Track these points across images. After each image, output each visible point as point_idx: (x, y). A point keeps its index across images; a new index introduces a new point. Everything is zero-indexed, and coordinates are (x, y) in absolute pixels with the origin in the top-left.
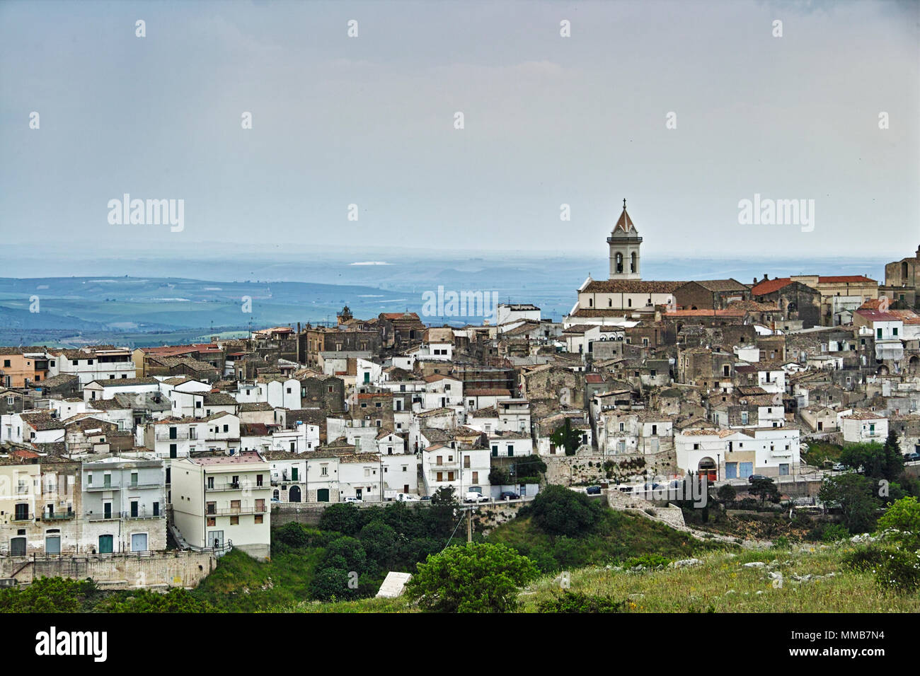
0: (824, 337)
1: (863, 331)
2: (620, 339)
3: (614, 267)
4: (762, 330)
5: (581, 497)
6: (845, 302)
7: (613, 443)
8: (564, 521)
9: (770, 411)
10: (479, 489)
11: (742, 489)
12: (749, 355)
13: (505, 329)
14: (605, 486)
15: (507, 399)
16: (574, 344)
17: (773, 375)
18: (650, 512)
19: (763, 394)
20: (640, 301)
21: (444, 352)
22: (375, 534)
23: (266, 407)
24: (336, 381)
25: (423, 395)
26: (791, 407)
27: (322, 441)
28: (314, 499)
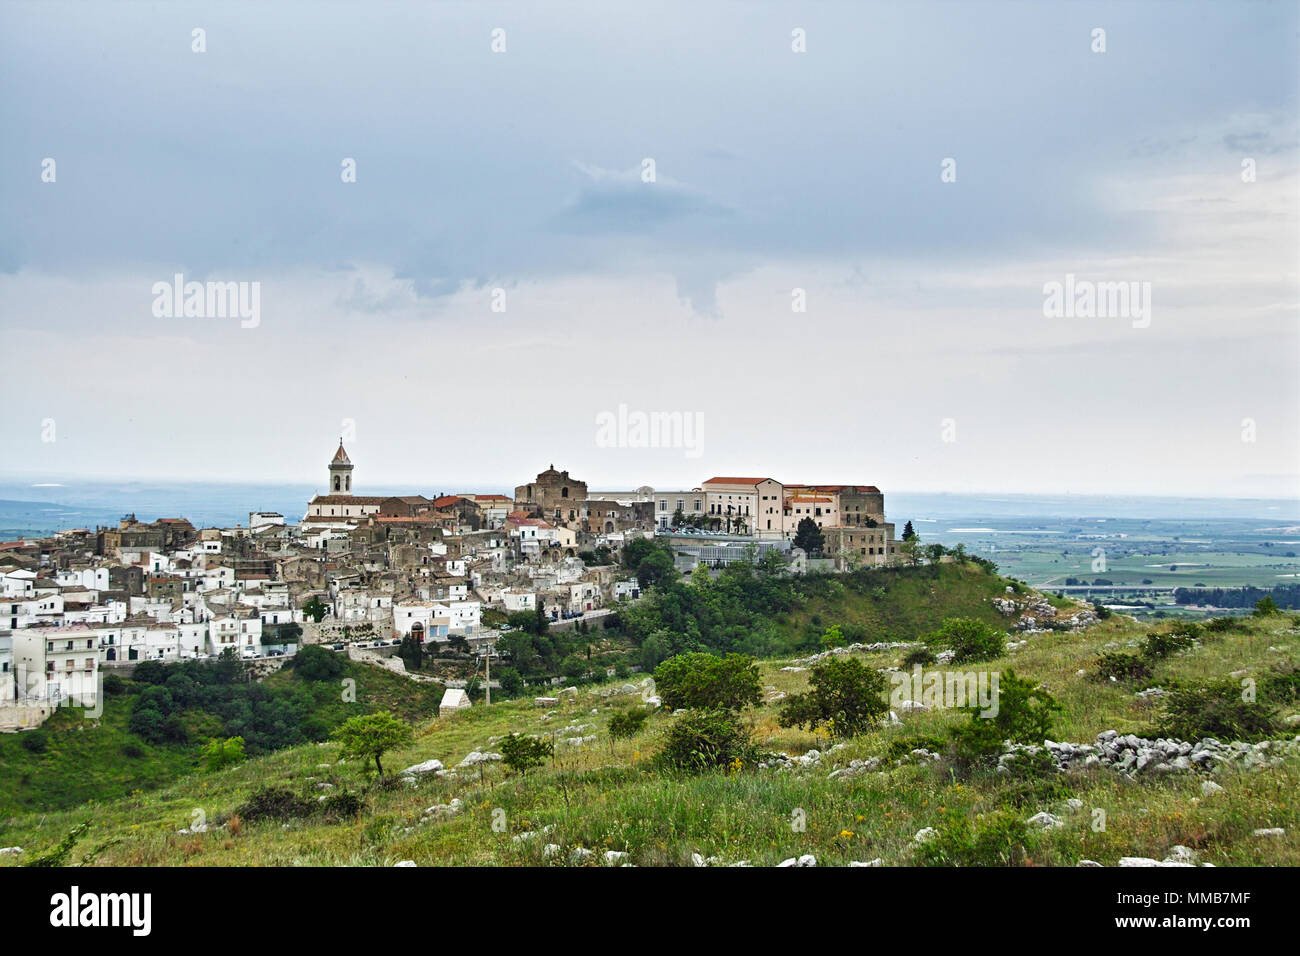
0: (487, 537)
1: (514, 533)
2: (345, 538)
3: (334, 486)
4: (446, 533)
5: (331, 653)
6: (497, 513)
7: (349, 613)
8: (319, 670)
9: (457, 589)
10: (252, 648)
11: (443, 644)
12: (439, 549)
13: (258, 531)
14: (347, 644)
15: (268, 581)
16: (314, 541)
17: (457, 563)
18: (380, 662)
19: (450, 577)
20: (355, 511)
21: (215, 547)
22: (178, 683)
23: (82, 589)
24: (135, 568)
25: (204, 579)
26: (470, 585)
27: (128, 614)
28: (126, 658)
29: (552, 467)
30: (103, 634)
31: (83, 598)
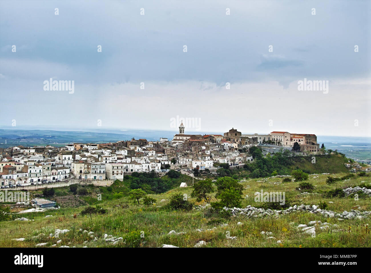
0: (216, 145)
1: (222, 144)
2: (182, 144)
3: (180, 132)
4: (206, 144)
5: (177, 172)
6: (219, 139)
7: (182, 162)
8: (174, 176)
9: (208, 157)
10: (159, 170)
11: (204, 170)
12: (204, 148)
13: (162, 142)
14: (181, 170)
15: (163, 154)
16: (174, 145)
17: (208, 151)
18: (188, 174)
19: (206, 154)
20: (185, 138)
21: (152, 146)
22: (141, 177)
23: (121, 155)
24: (133, 150)
25: (148, 153)
26: (211, 157)
27: (131, 161)
28: (130, 171)
29: (233, 128)
30: (125, 165)
31: (121, 157)
